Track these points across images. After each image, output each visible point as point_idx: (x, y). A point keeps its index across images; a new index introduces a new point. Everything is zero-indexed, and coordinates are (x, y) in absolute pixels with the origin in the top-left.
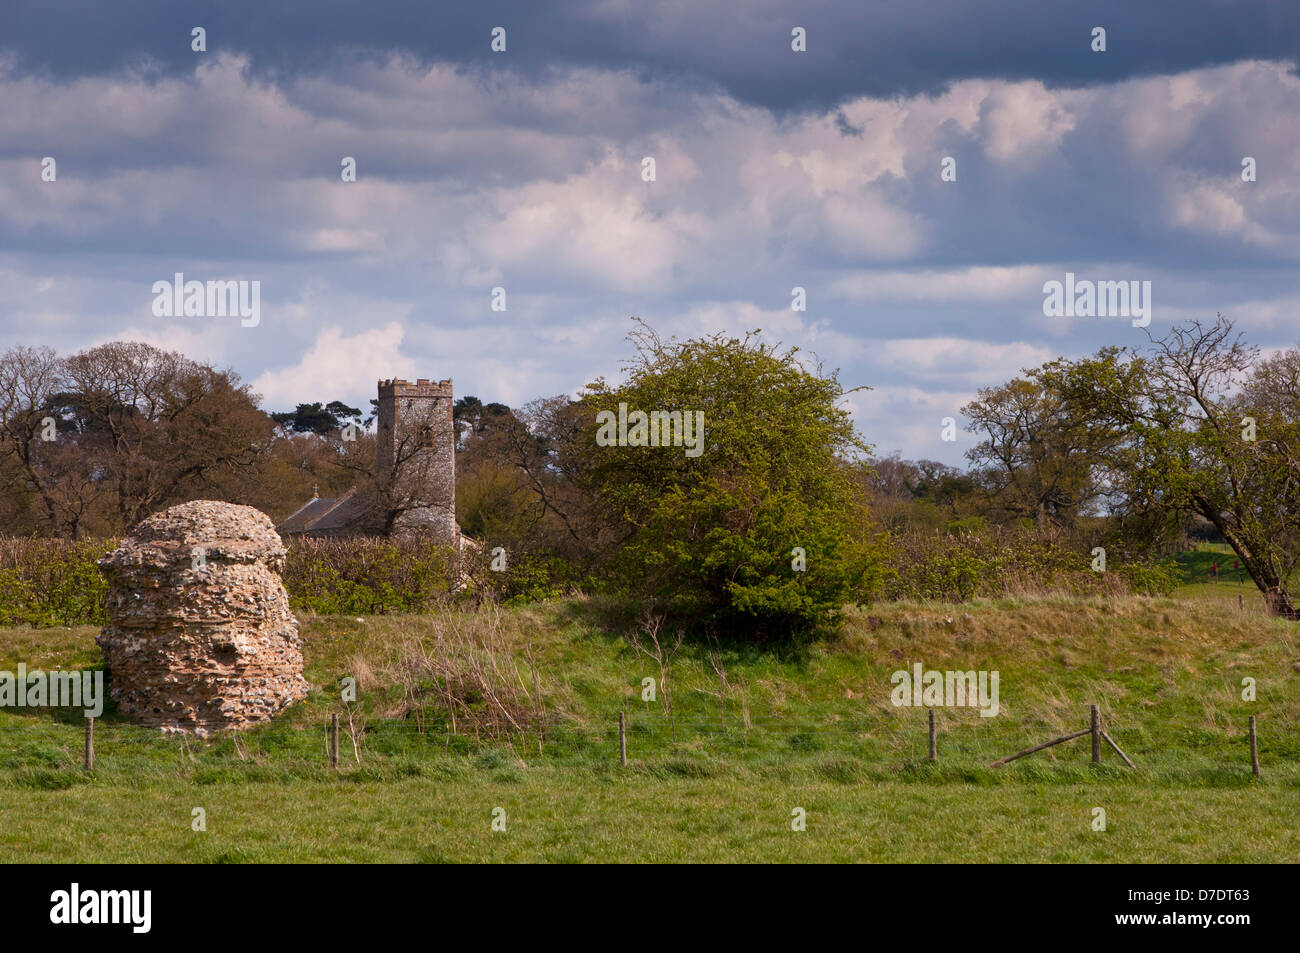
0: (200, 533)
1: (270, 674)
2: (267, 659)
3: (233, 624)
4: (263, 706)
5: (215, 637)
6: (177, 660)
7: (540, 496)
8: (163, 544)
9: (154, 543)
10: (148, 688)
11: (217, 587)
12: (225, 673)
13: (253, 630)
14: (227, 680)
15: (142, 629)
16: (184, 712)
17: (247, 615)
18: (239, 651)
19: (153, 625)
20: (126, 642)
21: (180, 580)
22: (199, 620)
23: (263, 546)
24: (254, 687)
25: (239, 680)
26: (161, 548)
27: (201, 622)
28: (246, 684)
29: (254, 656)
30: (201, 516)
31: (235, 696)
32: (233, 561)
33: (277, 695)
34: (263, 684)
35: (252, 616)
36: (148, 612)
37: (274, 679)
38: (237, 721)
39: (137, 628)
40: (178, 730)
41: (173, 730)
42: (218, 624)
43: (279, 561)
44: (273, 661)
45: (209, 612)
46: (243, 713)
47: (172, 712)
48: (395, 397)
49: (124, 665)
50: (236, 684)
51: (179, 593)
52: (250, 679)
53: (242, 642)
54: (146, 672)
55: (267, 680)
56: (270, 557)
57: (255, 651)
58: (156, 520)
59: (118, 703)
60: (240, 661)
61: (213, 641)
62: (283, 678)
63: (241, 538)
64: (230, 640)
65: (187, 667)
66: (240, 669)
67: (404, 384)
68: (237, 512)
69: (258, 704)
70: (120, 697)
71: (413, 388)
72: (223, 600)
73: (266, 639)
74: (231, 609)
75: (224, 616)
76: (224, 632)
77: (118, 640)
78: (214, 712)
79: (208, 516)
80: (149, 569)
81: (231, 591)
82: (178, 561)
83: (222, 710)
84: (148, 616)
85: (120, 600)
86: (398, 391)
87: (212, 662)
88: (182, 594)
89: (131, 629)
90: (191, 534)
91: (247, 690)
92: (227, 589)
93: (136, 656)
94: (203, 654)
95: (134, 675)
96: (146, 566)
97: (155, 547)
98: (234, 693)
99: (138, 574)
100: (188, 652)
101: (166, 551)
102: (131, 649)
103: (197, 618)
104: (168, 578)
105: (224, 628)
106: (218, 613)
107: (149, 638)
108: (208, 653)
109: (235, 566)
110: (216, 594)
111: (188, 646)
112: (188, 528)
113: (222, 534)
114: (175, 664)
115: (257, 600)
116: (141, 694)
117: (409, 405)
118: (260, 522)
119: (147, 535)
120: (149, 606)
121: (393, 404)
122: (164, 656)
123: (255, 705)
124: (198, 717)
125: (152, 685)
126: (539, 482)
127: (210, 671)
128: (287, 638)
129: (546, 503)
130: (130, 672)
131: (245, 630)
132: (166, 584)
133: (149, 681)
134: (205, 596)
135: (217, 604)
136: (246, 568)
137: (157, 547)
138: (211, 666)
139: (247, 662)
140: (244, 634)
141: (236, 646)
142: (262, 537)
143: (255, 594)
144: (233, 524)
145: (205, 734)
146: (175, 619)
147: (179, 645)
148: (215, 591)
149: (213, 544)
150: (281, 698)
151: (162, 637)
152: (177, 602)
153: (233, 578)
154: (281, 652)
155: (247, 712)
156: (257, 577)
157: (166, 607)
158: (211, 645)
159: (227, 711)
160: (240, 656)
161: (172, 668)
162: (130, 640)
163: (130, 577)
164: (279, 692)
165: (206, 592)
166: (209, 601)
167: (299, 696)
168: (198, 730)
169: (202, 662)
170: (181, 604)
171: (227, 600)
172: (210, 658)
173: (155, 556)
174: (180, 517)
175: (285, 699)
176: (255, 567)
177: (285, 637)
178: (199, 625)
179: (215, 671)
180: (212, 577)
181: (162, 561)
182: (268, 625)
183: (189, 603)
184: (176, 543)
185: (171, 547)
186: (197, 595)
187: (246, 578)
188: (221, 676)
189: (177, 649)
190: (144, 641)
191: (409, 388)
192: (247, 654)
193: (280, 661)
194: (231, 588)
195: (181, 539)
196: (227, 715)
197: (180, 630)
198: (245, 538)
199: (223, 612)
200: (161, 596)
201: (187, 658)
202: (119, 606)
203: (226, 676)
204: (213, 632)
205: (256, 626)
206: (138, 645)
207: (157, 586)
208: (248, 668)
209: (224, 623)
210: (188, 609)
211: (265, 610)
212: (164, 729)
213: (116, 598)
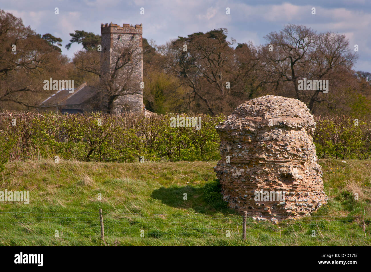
0: (273, 113)
1: (310, 190)
2: (308, 182)
3: (291, 162)
4: (307, 207)
5: (282, 169)
6: (261, 181)
7: (192, 89)
8: (253, 118)
9: (248, 118)
10: (246, 196)
11: (283, 142)
12: (287, 189)
13: (301, 166)
14: (288, 193)
15: (242, 164)
16: (265, 209)
17: (298, 158)
18: (294, 177)
19: (248, 162)
20: (233, 170)
21: (262, 138)
22: (273, 160)
23: (306, 121)
24: (302, 197)
25: (294, 193)
26: (252, 120)
27: (274, 161)
28: (298, 195)
29: (302, 180)
30: (273, 103)
31: (292, 201)
32: (291, 129)
33: (314, 202)
34: (306, 195)
35: (301, 159)
36: (245, 155)
37: (312, 193)
38: (293, 215)
39: (239, 163)
40: (262, 219)
41: (259, 219)
42: (283, 162)
43: (313, 129)
44: (311, 183)
45: (279, 155)
46: (297, 211)
47: (259, 209)
48: (111, 33)
49: (231, 183)
50: (293, 195)
51: (262, 145)
52: (300, 193)
53: (295, 172)
54: (245, 187)
55: (308, 193)
56: (309, 126)
57: (302, 178)
58: (247, 105)
59: (228, 203)
60: (295, 183)
61: (280, 171)
62: (316, 193)
63: (295, 116)
64: (290, 171)
65: (267, 185)
66: (295, 187)
67: (116, 26)
68: (291, 102)
69: (304, 206)
70: (229, 200)
71: (120, 28)
72: (285, 149)
73: (308, 171)
74: (290, 154)
75: (286, 158)
76: (286, 167)
77: (228, 170)
78: (281, 210)
79: (277, 104)
80: (246, 132)
81: (290, 145)
82: (262, 127)
83: (286, 209)
84: (245, 157)
85: (229, 148)
86: (113, 30)
87: (280, 182)
88: (264, 146)
89: (236, 164)
90: (268, 113)
91: (298, 198)
92: (288, 144)
93: (239, 178)
94: (275, 178)
95: (237, 188)
96: (244, 130)
97: (248, 120)
98: (291, 200)
99: (240, 135)
100: (267, 177)
101: (255, 122)
102: (236, 174)
103: (272, 159)
104: (256, 137)
105: (287, 164)
106: (283, 156)
107: (246, 169)
108: (278, 178)
109: (291, 131)
110: (282, 146)
111: (267, 174)
112: (266, 111)
113: (285, 114)
114: (260, 183)
115: (303, 150)
116: (242, 199)
117: (119, 38)
118: (303, 107)
119: (243, 113)
120: (245, 151)
121: (110, 37)
122: (254, 179)
123: (303, 207)
124: (272, 212)
125: (248, 195)
126: (192, 82)
127: (279, 187)
128: (317, 171)
129: (196, 93)
130: (235, 187)
131: (297, 166)
132: (255, 140)
133: (246, 192)
134: (276, 147)
135: (283, 151)
136: (297, 133)
137: (250, 120)
138: (280, 185)
139: (298, 183)
140: (296, 168)
141: (293, 174)
142: (304, 115)
143: (302, 147)
144: (290, 108)
145: (277, 222)
146: (260, 159)
147: (263, 173)
148: (281, 144)
149: (280, 119)
150: (316, 203)
151: (253, 169)
152: (261, 149)
153: (290, 138)
154: (315, 178)
155: (299, 211)
156: (303, 137)
157: (255, 153)
158: (279, 173)
159: (289, 209)
160: (295, 180)
161: (259, 185)
162: (235, 169)
163: (235, 136)
164: (315, 200)
165: (277, 145)
166: (278, 150)
167: (324, 203)
168: (272, 219)
169: (275, 182)
170: (263, 151)
171: (288, 149)
172: (279, 180)
173: (249, 125)
174: (261, 104)
175: (318, 204)
176: (301, 132)
177: (316, 170)
178: (273, 163)
179: (282, 188)
180: (279, 137)
181: (253, 127)
182: (308, 163)
183: (268, 150)
184: (260, 118)
185: (257, 120)
186: (272, 146)
187: (297, 138)
188: (285, 190)
189: (261, 175)
190: (243, 170)
191: (118, 28)
192: (298, 179)
193: (314, 183)
194: (290, 143)
195: (263, 116)
196: (288, 211)
197: (263, 165)
198: (296, 116)
199: (286, 156)
200: (252, 146)
201: (267, 180)
202: (228, 151)
203: (287, 191)
204: (281, 167)
205: (302, 164)
206: (240, 172)
207: (250, 141)
208: (299, 186)
209: (286, 162)
210: (267, 154)
211: (307, 156)
212: (255, 218)
213: (226, 147)
